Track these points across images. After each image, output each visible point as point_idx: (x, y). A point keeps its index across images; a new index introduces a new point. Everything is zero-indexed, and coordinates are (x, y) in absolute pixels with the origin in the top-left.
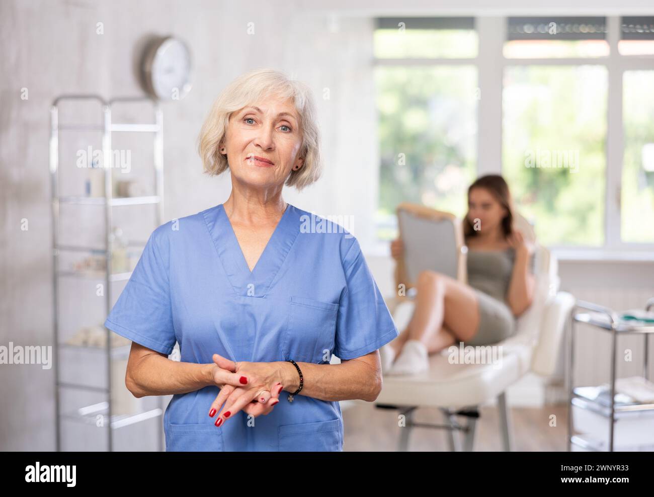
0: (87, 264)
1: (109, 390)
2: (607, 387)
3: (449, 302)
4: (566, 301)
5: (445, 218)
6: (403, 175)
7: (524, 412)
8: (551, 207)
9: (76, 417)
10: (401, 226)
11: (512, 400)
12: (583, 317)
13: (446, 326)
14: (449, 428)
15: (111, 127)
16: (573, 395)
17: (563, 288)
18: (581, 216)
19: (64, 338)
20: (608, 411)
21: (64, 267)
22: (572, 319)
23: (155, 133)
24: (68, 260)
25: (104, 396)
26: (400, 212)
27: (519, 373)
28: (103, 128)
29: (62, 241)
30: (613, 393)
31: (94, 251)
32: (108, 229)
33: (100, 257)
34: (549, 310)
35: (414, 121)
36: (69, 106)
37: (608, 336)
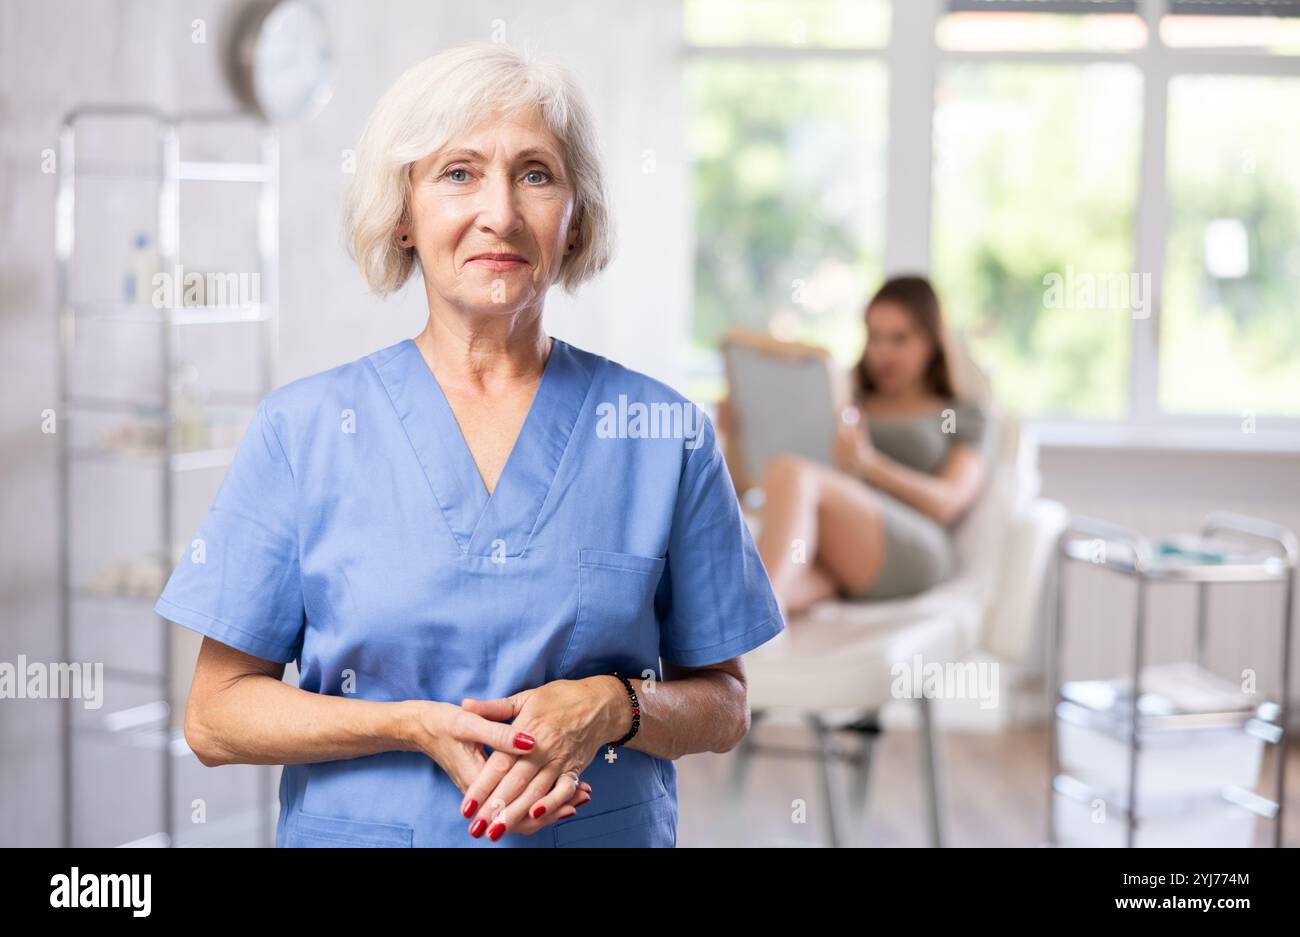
0: (127, 436)
1: (166, 681)
2: (1124, 683)
3: (827, 517)
4: (1050, 518)
5: (812, 358)
6: (735, 275)
7: (969, 741)
8: (1025, 344)
9: (101, 732)
10: (730, 374)
11: (946, 716)
12: (1083, 550)
13: (821, 562)
14: (820, 757)
15: (178, 170)
16: (1061, 699)
17: (1046, 493)
18: (1080, 360)
19: (80, 577)
20: (1125, 729)
21: (81, 438)
22: (1061, 553)
23: (259, 184)
24: (90, 427)
25: (154, 692)
26: (729, 348)
27: (959, 650)
28: (160, 173)
29: (80, 388)
30: (1136, 695)
31: (140, 410)
32: (168, 367)
33: (153, 423)
34: (1016, 535)
35: (759, 171)
36: (94, 129)
37: (1128, 587)
